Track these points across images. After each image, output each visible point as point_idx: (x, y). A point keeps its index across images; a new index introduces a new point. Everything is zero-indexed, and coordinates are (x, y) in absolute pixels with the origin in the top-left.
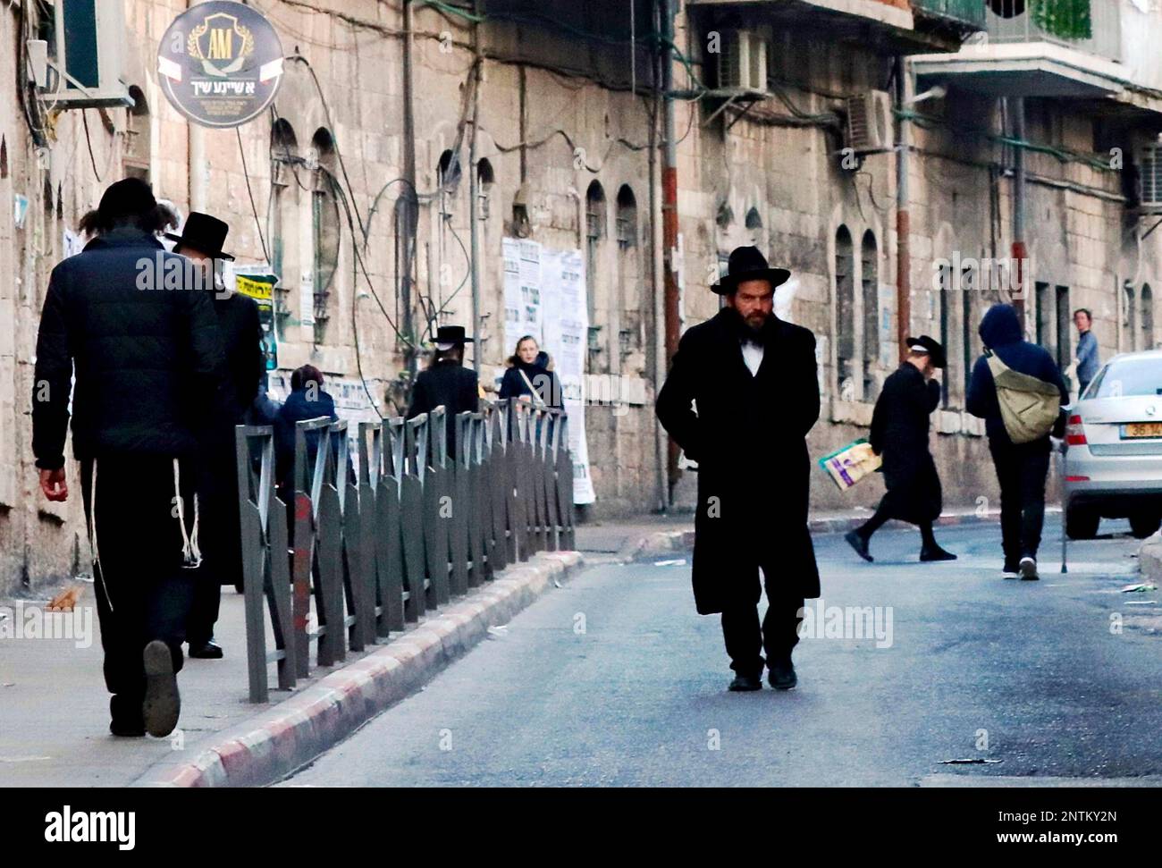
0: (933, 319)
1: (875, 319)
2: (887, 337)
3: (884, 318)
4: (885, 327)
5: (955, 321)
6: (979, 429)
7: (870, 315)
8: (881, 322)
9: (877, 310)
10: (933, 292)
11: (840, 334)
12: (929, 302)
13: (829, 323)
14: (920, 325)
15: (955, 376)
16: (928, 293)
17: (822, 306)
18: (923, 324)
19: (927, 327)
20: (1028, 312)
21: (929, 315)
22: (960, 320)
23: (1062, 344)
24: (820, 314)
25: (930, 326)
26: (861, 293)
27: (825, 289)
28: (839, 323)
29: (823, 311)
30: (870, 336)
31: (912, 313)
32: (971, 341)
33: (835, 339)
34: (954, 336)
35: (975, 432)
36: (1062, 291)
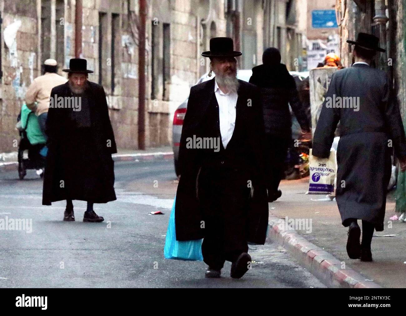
0: (94, 42)
1: (63, 43)
2: (69, 53)
3: (68, 43)
4: (68, 47)
5: (106, 43)
6: (118, 105)
7: (60, 40)
8: (65, 44)
9: (63, 38)
10: (95, 27)
11: (42, 51)
12: (92, 32)
13: (37, 45)
14: (87, 46)
15: (106, 75)
16: (92, 28)
17: (33, 36)
18: (89, 46)
19: (91, 47)
20: (148, 38)
21: (92, 40)
22: (109, 42)
23: (166, 56)
24: (32, 40)
25: (93, 46)
26: (55, 28)
27: (35, 26)
28: (42, 45)
29: (34, 39)
30: (59, 52)
31: (83, 39)
32: (115, 55)
33: (40, 54)
34: (106, 52)
35: (116, 107)
36: (166, 26)
